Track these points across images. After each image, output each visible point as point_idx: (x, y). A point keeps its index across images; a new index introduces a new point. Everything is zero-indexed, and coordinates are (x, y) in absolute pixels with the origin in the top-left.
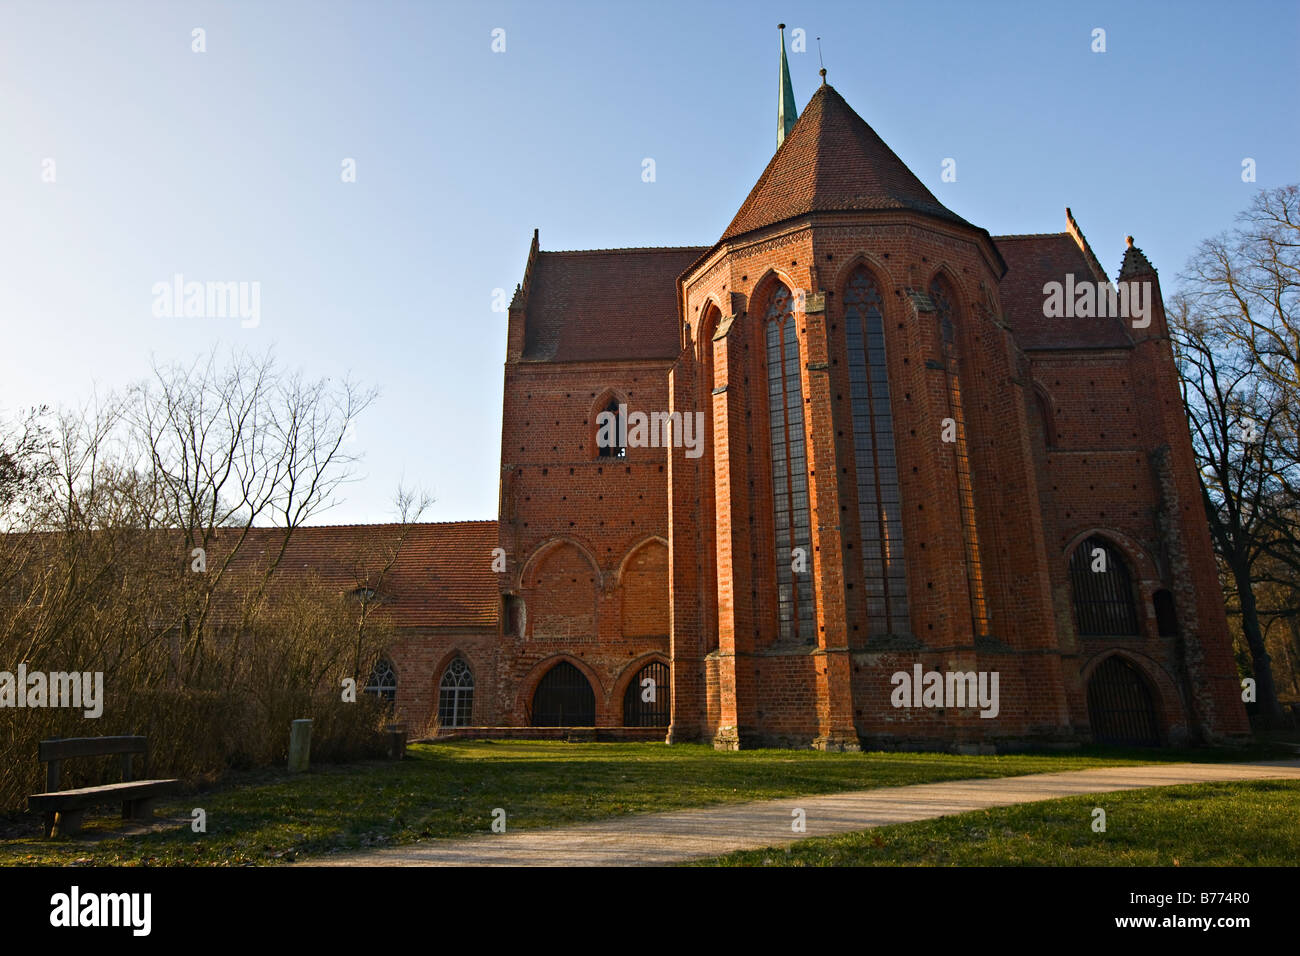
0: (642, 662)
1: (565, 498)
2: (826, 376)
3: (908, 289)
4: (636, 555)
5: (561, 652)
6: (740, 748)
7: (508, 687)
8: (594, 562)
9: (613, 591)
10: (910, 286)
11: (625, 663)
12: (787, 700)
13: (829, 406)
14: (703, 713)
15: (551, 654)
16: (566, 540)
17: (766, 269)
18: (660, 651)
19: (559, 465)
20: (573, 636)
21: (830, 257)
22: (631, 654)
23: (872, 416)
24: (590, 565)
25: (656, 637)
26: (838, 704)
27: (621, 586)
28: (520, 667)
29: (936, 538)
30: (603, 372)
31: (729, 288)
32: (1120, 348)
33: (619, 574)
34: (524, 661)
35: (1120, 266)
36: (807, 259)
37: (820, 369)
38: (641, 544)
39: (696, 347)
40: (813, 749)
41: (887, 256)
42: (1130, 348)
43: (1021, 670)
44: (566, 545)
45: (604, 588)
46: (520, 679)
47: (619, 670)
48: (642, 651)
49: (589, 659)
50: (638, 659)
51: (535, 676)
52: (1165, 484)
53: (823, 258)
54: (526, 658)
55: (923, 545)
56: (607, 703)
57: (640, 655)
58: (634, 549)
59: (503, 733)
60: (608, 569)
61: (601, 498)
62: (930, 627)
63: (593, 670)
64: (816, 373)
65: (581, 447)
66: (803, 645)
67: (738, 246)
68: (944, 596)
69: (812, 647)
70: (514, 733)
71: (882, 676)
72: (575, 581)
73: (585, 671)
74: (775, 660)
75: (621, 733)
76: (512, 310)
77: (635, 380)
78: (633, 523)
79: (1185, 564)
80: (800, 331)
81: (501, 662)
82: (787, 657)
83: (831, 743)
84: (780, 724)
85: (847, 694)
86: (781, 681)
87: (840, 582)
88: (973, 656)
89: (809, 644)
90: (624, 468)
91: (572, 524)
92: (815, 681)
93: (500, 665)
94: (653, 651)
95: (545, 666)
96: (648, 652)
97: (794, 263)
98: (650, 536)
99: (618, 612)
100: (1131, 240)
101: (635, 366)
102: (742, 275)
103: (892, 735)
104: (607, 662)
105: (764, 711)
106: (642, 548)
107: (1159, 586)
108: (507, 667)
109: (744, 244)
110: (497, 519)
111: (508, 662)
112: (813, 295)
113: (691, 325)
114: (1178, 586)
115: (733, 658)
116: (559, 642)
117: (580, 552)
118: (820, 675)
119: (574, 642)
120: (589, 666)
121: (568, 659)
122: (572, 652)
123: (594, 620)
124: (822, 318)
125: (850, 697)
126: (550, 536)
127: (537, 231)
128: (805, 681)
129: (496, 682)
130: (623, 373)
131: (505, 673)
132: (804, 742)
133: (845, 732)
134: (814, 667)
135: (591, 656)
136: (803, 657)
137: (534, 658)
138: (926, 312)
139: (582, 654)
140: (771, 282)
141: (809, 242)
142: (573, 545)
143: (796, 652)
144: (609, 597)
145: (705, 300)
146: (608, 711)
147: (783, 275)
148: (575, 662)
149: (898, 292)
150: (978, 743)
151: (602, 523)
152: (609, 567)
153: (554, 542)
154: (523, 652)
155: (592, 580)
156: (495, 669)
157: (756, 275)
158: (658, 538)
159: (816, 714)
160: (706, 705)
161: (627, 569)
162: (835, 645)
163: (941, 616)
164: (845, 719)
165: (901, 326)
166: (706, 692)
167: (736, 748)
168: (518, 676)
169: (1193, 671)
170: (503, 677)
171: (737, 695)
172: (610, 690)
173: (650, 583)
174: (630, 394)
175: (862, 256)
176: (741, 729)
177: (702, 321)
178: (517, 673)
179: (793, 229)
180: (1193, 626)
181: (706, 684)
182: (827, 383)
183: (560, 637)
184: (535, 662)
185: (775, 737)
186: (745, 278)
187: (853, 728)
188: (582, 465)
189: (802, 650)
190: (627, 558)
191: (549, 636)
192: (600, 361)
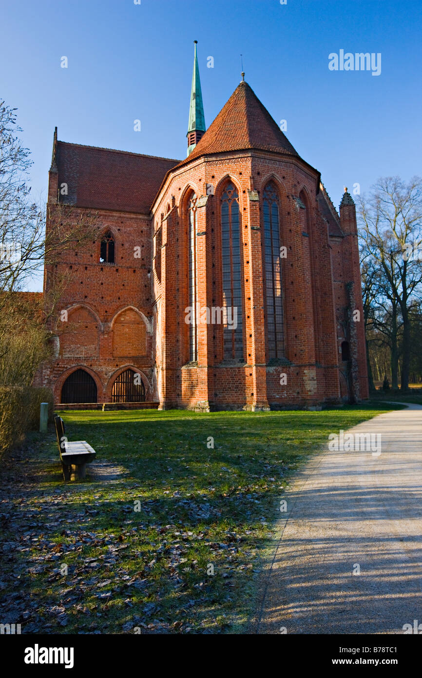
0: (123, 370)
1: (82, 283)
2: (259, 233)
3: (292, 196)
4: (120, 315)
5: (80, 364)
6: (210, 411)
7: (50, 382)
8: (98, 317)
9: (108, 333)
10: (293, 195)
11: (114, 370)
12: (230, 388)
13: (260, 248)
14: (179, 395)
15: (74, 365)
16: (83, 305)
17: (225, 174)
18: (132, 364)
19: (79, 264)
20: (85, 356)
21: (259, 174)
22: (117, 365)
23: (272, 255)
24: (95, 319)
25: (130, 357)
26: (260, 390)
27: (112, 331)
28: (56, 372)
29: (302, 315)
30: (106, 216)
31: (203, 181)
32: (339, 237)
33: (111, 325)
34: (58, 369)
35: (341, 200)
36: (248, 173)
37: (257, 230)
38: (124, 310)
39: (178, 210)
40: (244, 410)
41: (284, 177)
42: (343, 237)
43: (324, 375)
44: (82, 308)
45: (104, 332)
46: (56, 379)
47: (110, 374)
48: (123, 364)
49: (95, 368)
50: (120, 369)
51: (65, 377)
52: (351, 298)
53: (256, 174)
54: (60, 367)
55: (294, 318)
56: (104, 390)
57: (121, 366)
58: (119, 312)
59: (64, 407)
60: (105, 322)
61: (102, 284)
62: (296, 355)
63: (97, 374)
64: (255, 231)
65: (91, 256)
66: (239, 362)
67: (210, 159)
68: (305, 341)
69: (243, 363)
70: (70, 407)
71: (275, 377)
72: (87, 327)
73: (92, 374)
74: (225, 369)
75: (128, 405)
76: (51, 173)
77: (122, 222)
78: (119, 298)
79: (355, 331)
80: (243, 209)
81: (45, 369)
82: (231, 368)
83: (257, 407)
84: (226, 399)
85: (264, 385)
86: (227, 379)
87: (263, 333)
88: (315, 368)
89: (242, 362)
90: (115, 269)
91: (86, 297)
92: (245, 379)
93: (44, 371)
94: (129, 364)
95: (70, 372)
96: (126, 365)
97: (241, 174)
98: (128, 305)
99: (110, 344)
100: (347, 189)
101: (122, 215)
102: (211, 175)
103: (278, 403)
104: (104, 370)
105: (218, 394)
106: (123, 312)
107: (344, 340)
108: (48, 372)
109: (214, 159)
110: (42, 291)
111: (49, 370)
112: (251, 192)
113: (175, 197)
114: (352, 340)
115: (207, 368)
116: (78, 359)
117: (89, 311)
118: (247, 376)
119: (86, 359)
120: (94, 372)
121: (83, 368)
122: (85, 365)
123: (97, 348)
124: (258, 204)
125: (265, 386)
126: (73, 303)
127: (56, 128)
128: (239, 379)
129: (42, 380)
130: (116, 218)
131: (48, 375)
132: (239, 407)
133: (263, 402)
134: (245, 373)
135: (95, 367)
136: (239, 368)
137: (64, 367)
138: (303, 209)
139: (91, 365)
140: (227, 182)
141: (249, 164)
142: (86, 308)
143: (236, 366)
144: (106, 336)
145: (185, 186)
146: (104, 394)
147: (234, 178)
148: (87, 370)
149: (288, 197)
150: (316, 406)
151: (102, 298)
152: (106, 321)
153: (76, 306)
154: (58, 364)
155: (96, 327)
156: (42, 373)
157: (220, 177)
158: (132, 307)
159: (245, 395)
160: (181, 391)
161: (115, 322)
162: (260, 363)
163: (301, 350)
164: (263, 397)
165: (289, 213)
166: (181, 385)
167: (208, 411)
168: (54, 377)
169: (354, 374)
170: (46, 377)
171: (208, 386)
172: (106, 384)
173: (127, 330)
174: (119, 230)
175: (273, 175)
176: (210, 402)
177: (183, 196)
178: (54, 375)
179: (241, 155)
180: (355, 356)
181: (181, 381)
182: (259, 237)
183: (78, 356)
184: (65, 369)
185: (224, 405)
186: (213, 177)
187: (266, 401)
188: (92, 265)
189: (239, 365)
190: (116, 316)
191: (72, 356)
192: (103, 209)
